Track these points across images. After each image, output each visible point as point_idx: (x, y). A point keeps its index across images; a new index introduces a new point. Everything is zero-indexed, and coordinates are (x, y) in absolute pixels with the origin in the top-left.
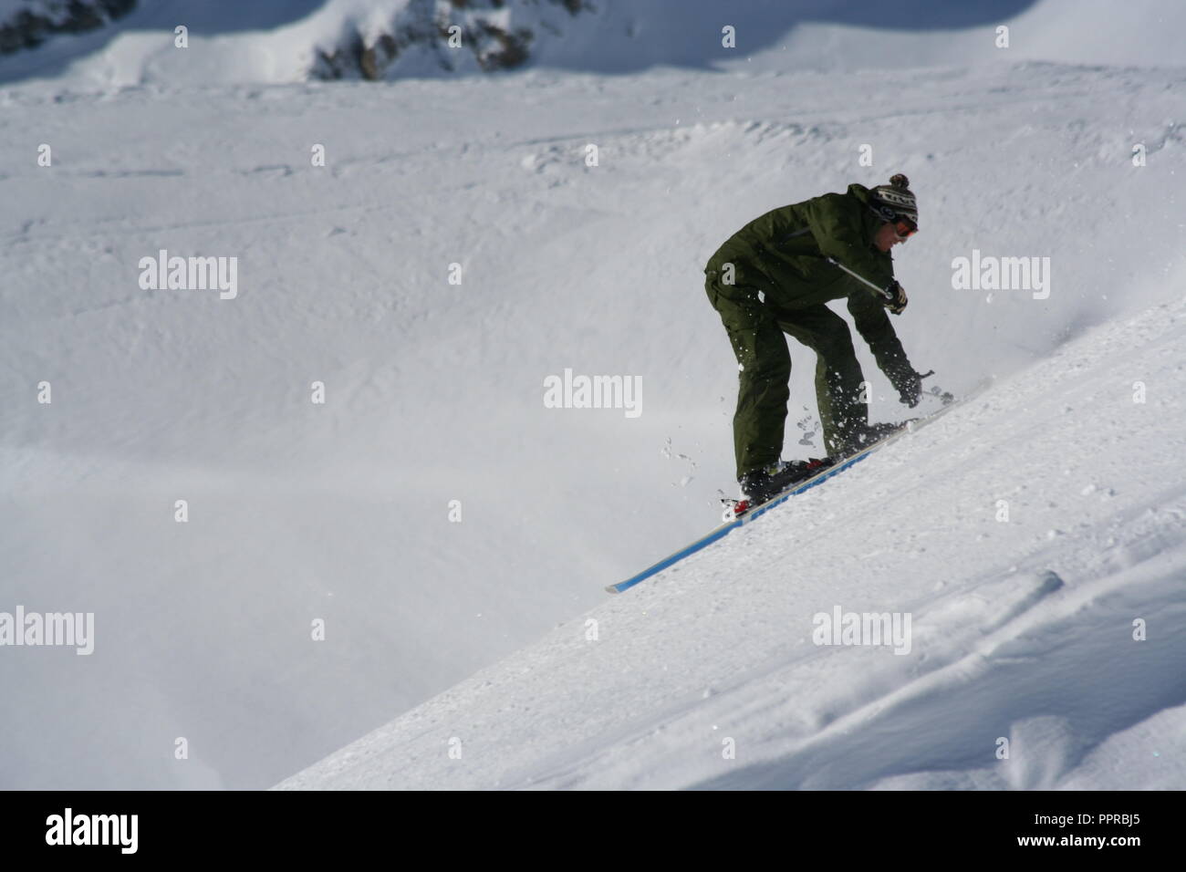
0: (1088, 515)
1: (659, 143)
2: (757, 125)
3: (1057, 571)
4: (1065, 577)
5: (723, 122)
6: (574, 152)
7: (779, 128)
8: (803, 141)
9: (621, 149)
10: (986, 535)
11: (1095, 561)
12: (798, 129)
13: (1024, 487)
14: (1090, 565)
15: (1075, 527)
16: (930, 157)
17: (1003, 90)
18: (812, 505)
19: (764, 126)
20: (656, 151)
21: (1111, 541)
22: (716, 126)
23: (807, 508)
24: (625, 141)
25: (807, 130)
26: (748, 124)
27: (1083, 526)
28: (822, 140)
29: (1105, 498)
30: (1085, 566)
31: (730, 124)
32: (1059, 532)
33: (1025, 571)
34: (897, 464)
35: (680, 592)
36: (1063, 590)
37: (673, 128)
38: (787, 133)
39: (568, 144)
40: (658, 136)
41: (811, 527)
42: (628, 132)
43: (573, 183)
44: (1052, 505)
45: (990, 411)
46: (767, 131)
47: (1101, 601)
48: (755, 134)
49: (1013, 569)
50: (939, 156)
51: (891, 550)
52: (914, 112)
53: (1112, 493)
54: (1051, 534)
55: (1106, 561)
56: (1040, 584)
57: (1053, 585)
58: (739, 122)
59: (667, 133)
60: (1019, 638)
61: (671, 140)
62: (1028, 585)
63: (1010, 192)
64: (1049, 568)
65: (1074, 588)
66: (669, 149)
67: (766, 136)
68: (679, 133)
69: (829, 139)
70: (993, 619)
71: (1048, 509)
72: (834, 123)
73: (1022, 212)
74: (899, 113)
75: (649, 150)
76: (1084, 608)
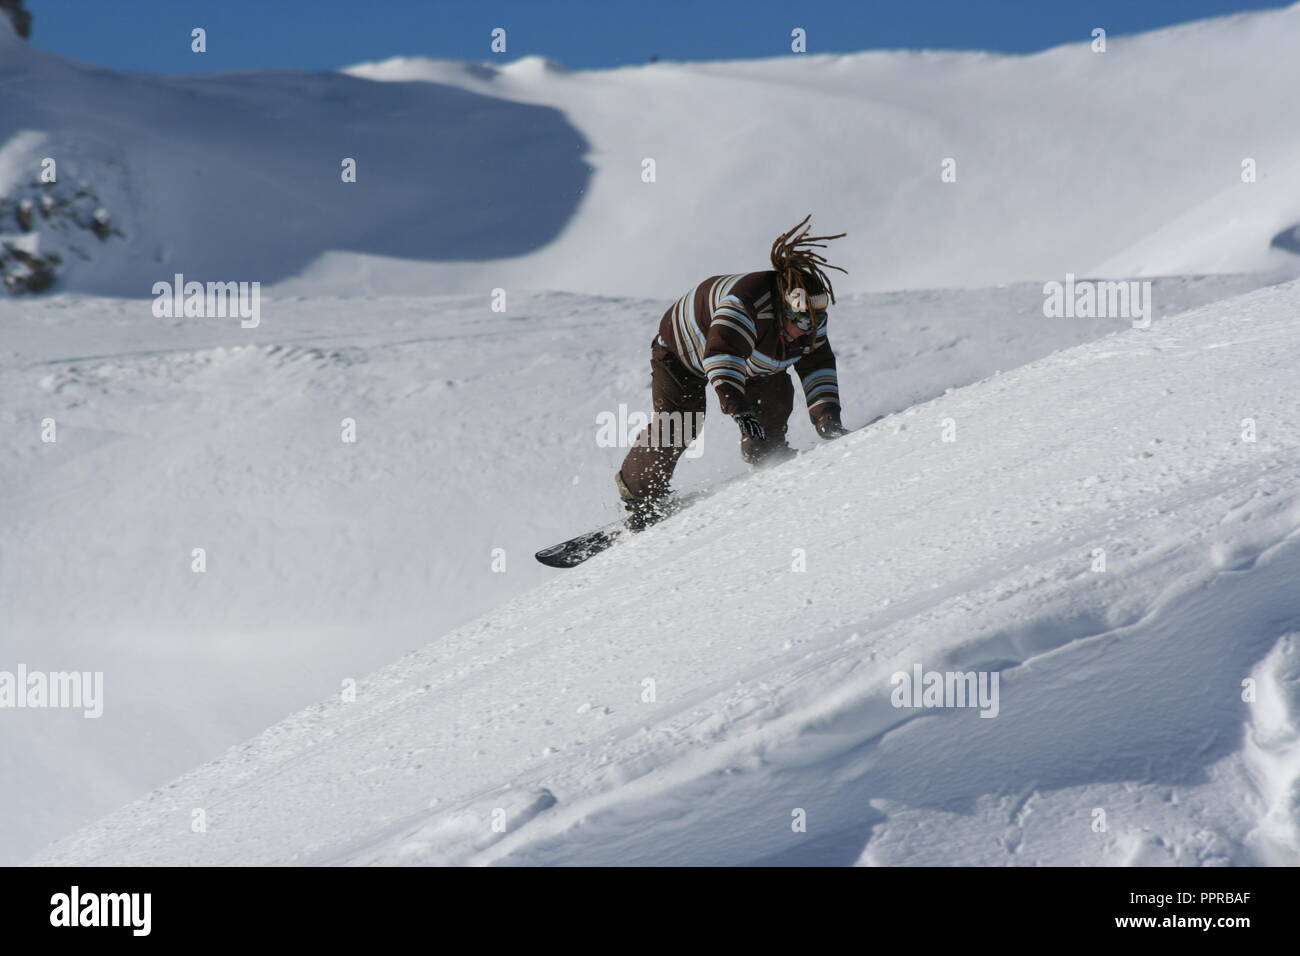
0: (583, 733)
1: (179, 366)
2: (278, 349)
3: (549, 787)
4: (559, 795)
5: (243, 346)
6: (93, 372)
7: (300, 352)
8: (324, 366)
9: (141, 370)
10: (482, 753)
11: (589, 780)
12: (319, 354)
13: (522, 705)
14: (584, 783)
15: (570, 745)
16: (450, 383)
17: (523, 319)
18: (311, 722)
19: (286, 350)
20: (176, 373)
21: (604, 759)
22: (237, 349)
23: (306, 724)
24: (145, 363)
25: (328, 354)
26: (270, 348)
27: (579, 744)
28: (343, 364)
29: (600, 716)
30: (578, 784)
31: (251, 348)
32: (554, 750)
33: (520, 787)
34: (397, 682)
35: (175, 808)
36: (555, 809)
37: (193, 351)
38: (309, 357)
39: (87, 365)
40: (179, 358)
41: (310, 744)
42: (149, 354)
43: (92, 405)
44: (548, 723)
45: (491, 629)
46: (288, 355)
47: (594, 818)
48: (276, 359)
49: (508, 786)
50: (459, 383)
51: (387, 767)
52: (435, 339)
53: (607, 711)
54: (546, 752)
55: (599, 779)
56: (534, 801)
57: (547, 802)
58: (260, 346)
59: (187, 356)
60: (511, 855)
61: (192, 362)
62: (523, 802)
63: (529, 419)
64: (542, 785)
65: (568, 805)
66: (190, 372)
67: (287, 360)
68: (200, 356)
69: (350, 364)
70: (486, 837)
71: (544, 727)
72: (355, 348)
73: (540, 441)
74: (420, 340)
75: (169, 373)
76: (577, 826)
